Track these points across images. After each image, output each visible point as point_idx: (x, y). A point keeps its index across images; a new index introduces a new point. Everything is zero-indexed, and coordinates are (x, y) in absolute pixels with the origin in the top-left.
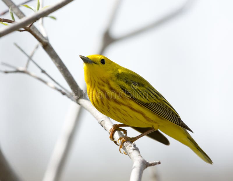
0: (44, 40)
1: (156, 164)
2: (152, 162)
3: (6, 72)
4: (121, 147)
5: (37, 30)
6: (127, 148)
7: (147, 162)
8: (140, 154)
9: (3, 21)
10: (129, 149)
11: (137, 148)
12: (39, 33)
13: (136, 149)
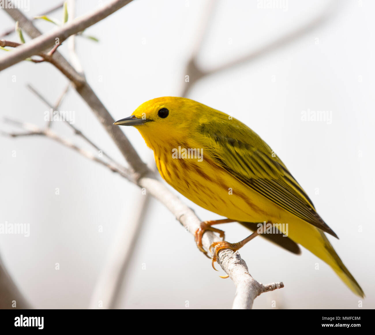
0: (79, 78)
1: (275, 287)
2: (269, 284)
3: (14, 136)
4: (214, 260)
5: (65, 60)
6: (225, 261)
7: (260, 283)
8: (248, 271)
9: (4, 44)
10: (229, 262)
11: (243, 260)
12: (69, 65)
13: (241, 262)
